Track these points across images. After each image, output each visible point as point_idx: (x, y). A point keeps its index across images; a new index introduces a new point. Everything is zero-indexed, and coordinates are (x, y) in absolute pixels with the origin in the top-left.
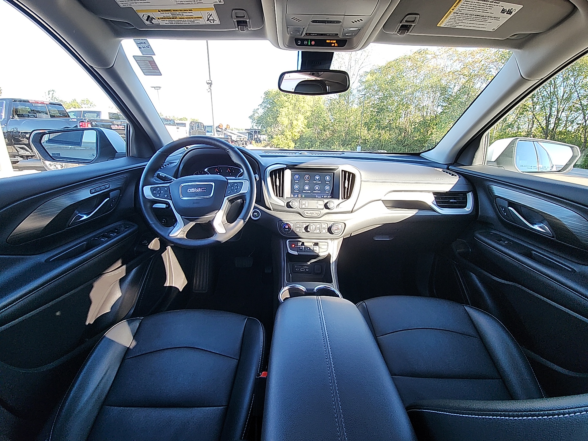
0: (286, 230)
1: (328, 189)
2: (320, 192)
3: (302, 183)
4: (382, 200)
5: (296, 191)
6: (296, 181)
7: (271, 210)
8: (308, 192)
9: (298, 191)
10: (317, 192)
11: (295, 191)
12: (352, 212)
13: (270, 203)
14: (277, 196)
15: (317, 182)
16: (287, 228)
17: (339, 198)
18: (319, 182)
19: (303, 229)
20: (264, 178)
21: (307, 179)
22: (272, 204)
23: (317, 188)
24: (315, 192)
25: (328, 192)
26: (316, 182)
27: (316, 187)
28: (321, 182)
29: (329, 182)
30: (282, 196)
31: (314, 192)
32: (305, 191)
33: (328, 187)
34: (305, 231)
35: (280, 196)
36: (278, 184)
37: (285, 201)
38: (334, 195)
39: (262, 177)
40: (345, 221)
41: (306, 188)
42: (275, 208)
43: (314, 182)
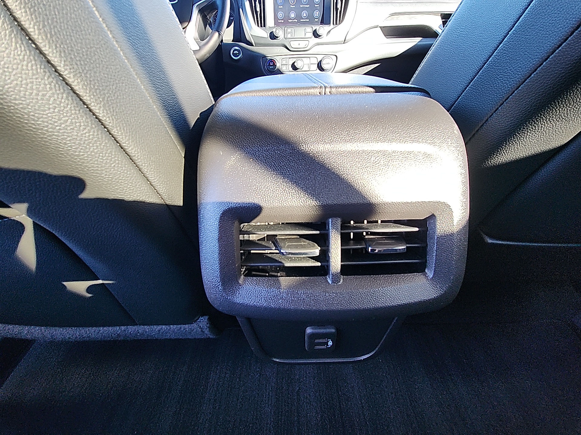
0: (271, 67)
1: (318, 15)
2: (308, 20)
3: (287, 8)
4: (380, 27)
5: (281, 21)
6: (279, 7)
7: (253, 46)
8: (294, 21)
9: (283, 21)
10: (305, 20)
11: (279, 21)
12: (345, 42)
13: (251, 35)
14: (258, 26)
15: (305, 6)
16: (272, 66)
17: (329, 24)
18: (307, 6)
19: (290, 66)
20: (242, 6)
21: (293, 2)
22: (253, 36)
23: (305, 15)
24: (303, 20)
25: (318, 20)
26: (303, 6)
27: (303, 14)
28: (309, 6)
29: (318, 6)
30: (264, 26)
31: (301, 20)
32: (291, 21)
33: (318, 13)
34: (293, 69)
35: (261, 26)
36: (258, 9)
37: (267, 32)
38: (324, 21)
39: (240, 5)
40: (337, 53)
41: (292, 16)
42: (258, 41)
43: (301, 6)
